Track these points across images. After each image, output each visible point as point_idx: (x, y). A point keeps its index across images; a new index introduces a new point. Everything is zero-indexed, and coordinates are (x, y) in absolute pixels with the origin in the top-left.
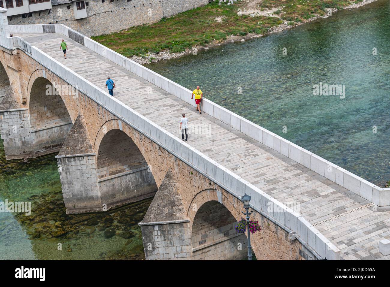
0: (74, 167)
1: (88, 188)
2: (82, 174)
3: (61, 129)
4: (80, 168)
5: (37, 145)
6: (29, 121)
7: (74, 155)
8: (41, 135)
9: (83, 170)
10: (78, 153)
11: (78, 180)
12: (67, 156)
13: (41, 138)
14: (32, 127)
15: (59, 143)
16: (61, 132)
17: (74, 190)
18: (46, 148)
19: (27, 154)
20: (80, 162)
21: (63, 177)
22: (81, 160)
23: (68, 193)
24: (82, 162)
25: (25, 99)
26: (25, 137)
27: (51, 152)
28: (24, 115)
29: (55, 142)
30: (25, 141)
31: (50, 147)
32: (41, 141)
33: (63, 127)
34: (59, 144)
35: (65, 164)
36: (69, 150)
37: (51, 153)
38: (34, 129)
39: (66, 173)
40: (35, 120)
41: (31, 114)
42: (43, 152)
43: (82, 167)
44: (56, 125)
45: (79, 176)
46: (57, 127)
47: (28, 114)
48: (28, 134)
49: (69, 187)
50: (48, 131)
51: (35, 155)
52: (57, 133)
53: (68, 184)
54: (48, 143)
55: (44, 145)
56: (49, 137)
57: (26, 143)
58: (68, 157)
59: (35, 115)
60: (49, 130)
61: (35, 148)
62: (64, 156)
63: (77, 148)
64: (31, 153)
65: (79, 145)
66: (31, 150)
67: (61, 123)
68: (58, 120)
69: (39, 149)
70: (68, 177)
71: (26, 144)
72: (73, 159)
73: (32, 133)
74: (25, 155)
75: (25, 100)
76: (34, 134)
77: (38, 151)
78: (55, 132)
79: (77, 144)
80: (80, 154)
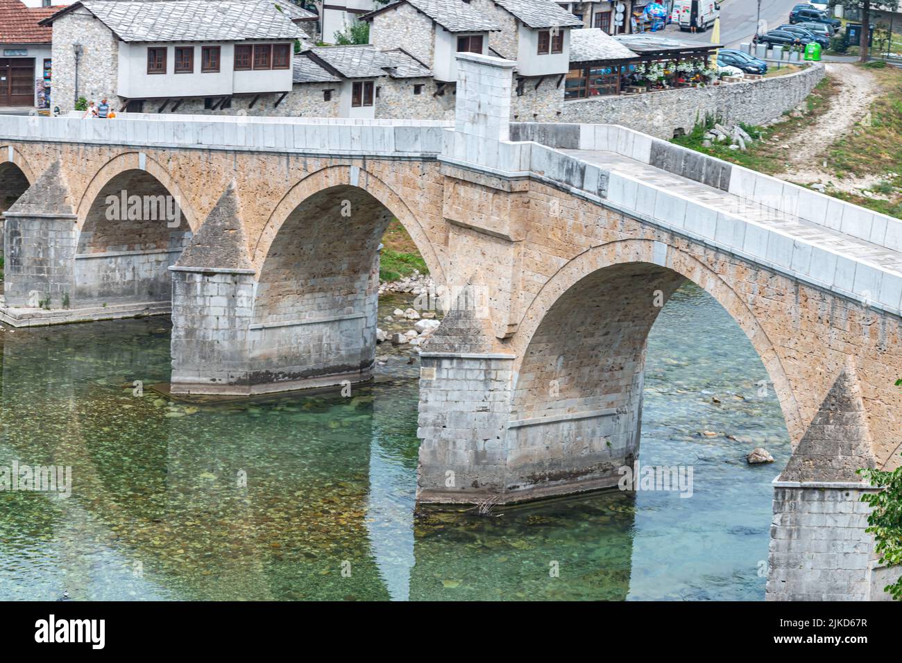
0: (814, 517)
1: (840, 583)
2: (833, 541)
3: (579, 428)
4: (830, 522)
5: (515, 469)
6: (509, 394)
7: (825, 484)
8: (530, 440)
9: (839, 531)
10: (833, 480)
11: (818, 557)
12: (806, 483)
13: (527, 449)
14: (512, 412)
15: (567, 470)
16: (578, 439)
17: (801, 584)
18: (534, 479)
19: (483, 492)
20: (835, 505)
21: (778, 545)
22: (839, 499)
23: (781, 593)
24: (841, 507)
25: (513, 325)
26: (485, 440)
27: (543, 492)
28: (499, 372)
29: (558, 464)
30: (485, 451)
31: (543, 478)
32: (527, 456)
33: (584, 423)
34: (565, 473)
35: (794, 508)
36: (810, 467)
37: (542, 495)
38: (517, 418)
39: (790, 534)
40: (525, 392)
41: (522, 372)
42: (525, 489)
43: (836, 521)
44: (570, 416)
45: (823, 545)
46: (571, 420)
47: (510, 375)
48: (499, 433)
49: (788, 574)
50: (547, 428)
51: (504, 497)
52: (568, 439)
53: (788, 565)
54: (540, 464)
55: (531, 469)
56: (548, 447)
57: (485, 458)
58: (805, 488)
59: (531, 376)
60: (552, 428)
61: (508, 475)
62: (797, 484)
63: (834, 463)
64: (493, 489)
65: (840, 457)
66: (496, 480)
67: (582, 410)
68: (578, 400)
69: (517, 481)
70: (794, 544)
71: (484, 461)
72: (816, 495)
73: (511, 428)
74: (476, 493)
75: (513, 330)
76: (514, 433)
77: (514, 487)
78: (563, 435)
79: (835, 451)
80: (841, 483)
